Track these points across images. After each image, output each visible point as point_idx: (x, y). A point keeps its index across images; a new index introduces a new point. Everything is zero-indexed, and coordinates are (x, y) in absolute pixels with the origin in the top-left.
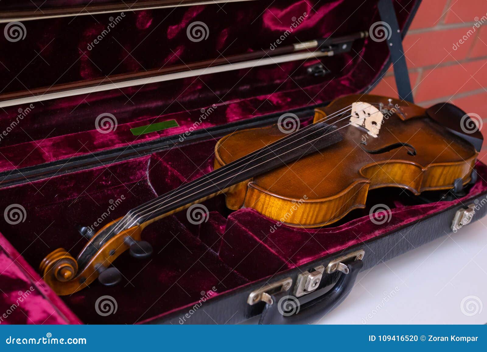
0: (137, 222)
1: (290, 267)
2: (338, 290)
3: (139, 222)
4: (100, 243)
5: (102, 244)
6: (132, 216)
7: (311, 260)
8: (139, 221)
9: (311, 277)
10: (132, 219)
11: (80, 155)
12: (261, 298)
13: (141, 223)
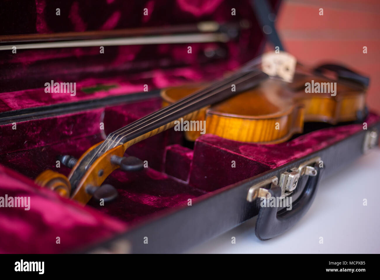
0: (120, 142)
1: (272, 168)
2: (308, 192)
3: (122, 142)
4: (86, 167)
5: (88, 168)
6: (113, 139)
7: (287, 162)
8: (123, 140)
9: (291, 176)
10: (114, 141)
11: (42, 105)
12: (258, 195)
13: (125, 142)
